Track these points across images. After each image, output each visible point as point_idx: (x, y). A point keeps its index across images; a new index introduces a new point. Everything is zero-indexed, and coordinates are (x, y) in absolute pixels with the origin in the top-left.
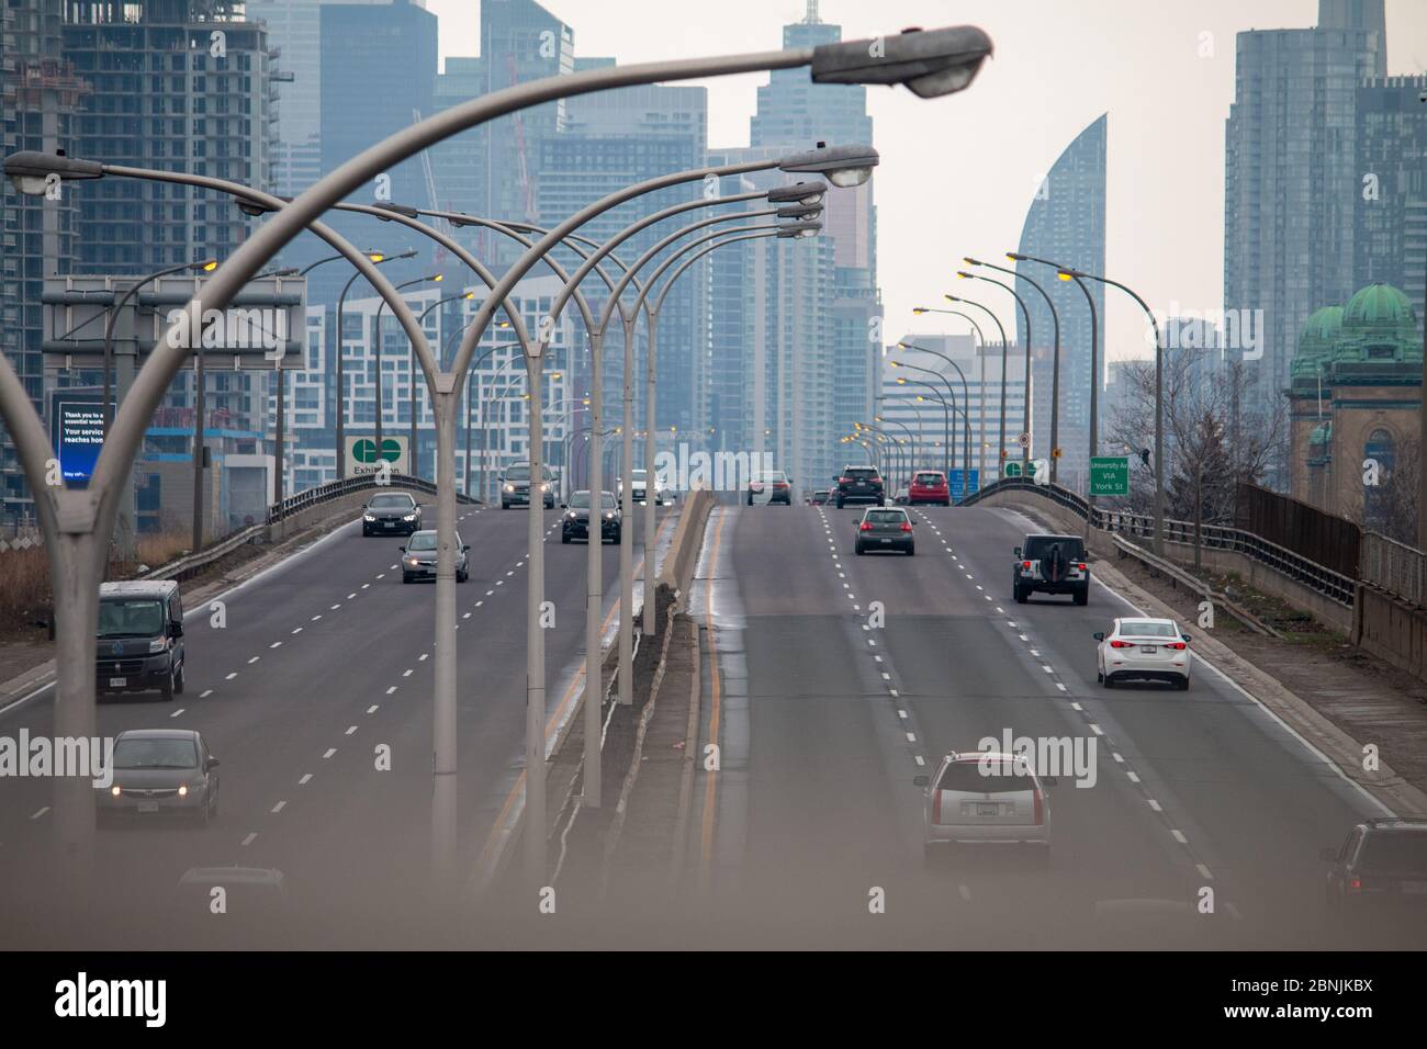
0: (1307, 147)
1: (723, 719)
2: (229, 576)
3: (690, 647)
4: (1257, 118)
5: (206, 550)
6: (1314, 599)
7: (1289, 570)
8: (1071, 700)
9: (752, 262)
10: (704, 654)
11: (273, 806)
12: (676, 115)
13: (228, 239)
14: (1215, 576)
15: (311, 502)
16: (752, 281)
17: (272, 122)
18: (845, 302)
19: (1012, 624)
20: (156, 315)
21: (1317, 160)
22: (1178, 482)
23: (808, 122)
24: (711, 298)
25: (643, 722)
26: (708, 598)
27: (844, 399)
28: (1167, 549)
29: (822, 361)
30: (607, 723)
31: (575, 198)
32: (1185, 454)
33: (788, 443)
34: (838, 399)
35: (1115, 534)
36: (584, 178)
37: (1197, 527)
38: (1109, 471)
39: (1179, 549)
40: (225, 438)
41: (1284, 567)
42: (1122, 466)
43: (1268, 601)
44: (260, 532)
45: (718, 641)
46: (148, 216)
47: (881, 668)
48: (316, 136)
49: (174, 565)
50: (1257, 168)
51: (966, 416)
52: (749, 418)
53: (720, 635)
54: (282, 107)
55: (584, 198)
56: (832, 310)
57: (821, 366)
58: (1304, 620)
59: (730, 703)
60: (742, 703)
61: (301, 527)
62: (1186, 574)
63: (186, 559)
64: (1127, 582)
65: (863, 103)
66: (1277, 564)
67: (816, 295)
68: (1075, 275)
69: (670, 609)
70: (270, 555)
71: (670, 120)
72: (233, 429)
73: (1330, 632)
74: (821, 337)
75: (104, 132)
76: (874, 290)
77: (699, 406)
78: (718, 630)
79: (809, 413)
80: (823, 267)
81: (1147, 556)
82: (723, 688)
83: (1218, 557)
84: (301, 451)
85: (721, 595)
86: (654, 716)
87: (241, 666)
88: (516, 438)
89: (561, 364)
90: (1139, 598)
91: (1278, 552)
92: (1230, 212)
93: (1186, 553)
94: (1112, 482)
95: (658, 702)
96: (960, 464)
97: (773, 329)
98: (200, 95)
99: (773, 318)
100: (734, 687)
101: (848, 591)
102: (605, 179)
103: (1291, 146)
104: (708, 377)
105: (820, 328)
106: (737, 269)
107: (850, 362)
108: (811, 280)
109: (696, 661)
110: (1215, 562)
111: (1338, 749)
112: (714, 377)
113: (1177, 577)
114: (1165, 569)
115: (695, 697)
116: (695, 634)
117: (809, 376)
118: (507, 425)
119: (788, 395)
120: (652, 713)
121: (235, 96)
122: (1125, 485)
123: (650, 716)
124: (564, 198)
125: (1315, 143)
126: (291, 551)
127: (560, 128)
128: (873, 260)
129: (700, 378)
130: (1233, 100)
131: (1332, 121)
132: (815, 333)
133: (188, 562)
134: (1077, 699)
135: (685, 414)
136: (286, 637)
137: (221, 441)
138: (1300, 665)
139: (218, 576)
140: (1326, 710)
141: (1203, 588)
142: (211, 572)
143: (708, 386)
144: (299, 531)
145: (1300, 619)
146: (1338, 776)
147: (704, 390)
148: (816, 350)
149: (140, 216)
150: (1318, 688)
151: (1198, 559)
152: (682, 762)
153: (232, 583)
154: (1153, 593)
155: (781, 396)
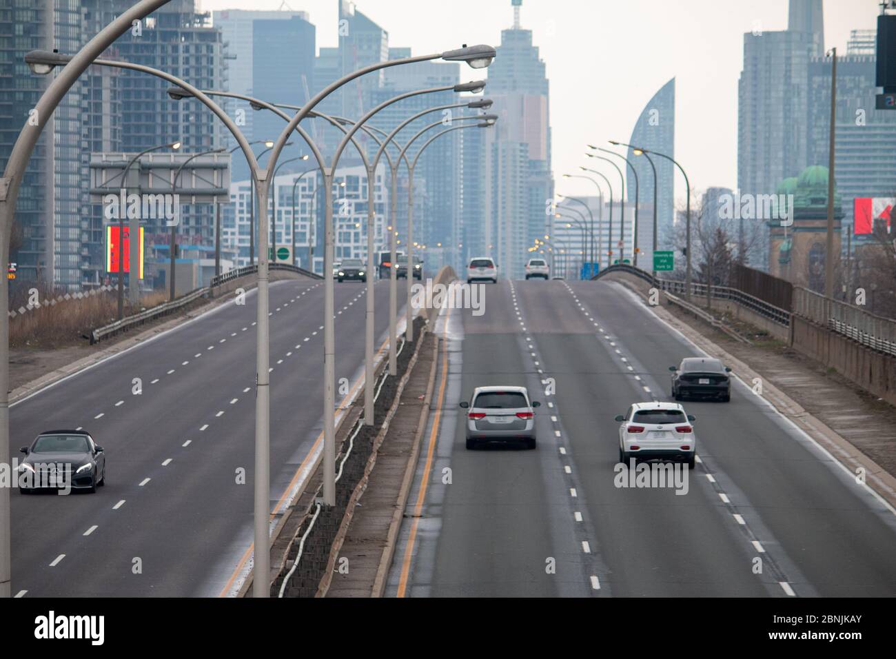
0: (781, 94)
1: (447, 385)
2: (190, 314)
3: (432, 348)
4: (755, 78)
5: (177, 299)
6: (769, 323)
7: (756, 308)
8: (634, 374)
9: (484, 157)
10: (440, 352)
11: (201, 427)
12: (444, 78)
13: (201, 144)
14: (718, 313)
15: (235, 277)
16: (484, 167)
17: (225, 81)
18: (534, 178)
19: (607, 337)
20: (150, 175)
21: (787, 102)
22: (702, 266)
23: (514, 82)
24: (462, 177)
25: (401, 384)
26: (445, 325)
27: (534, 230)
28: (693, 299)
29: (522, 210)
30: (382, 384)
31: (389, 123)
32: (706, 251)
33: (503, 254)
34: (530, 230)
35: (666, 292)
36: (394, 112)
37: (709, 287)
38: (664, 258)
39: (699, 299)
40: (200, 251)
41: (754, 307)
42: (671, 255)
43: (745, 326)
44: (207, 292)
45: (448, 346)
46: (159, 131)
47: (534, 359)
48: (250, 90)
49: (159, 307)
50: (755, 106)
51: (592, 233)
52: (482, 241)
53: (450, 343)
54: (230, 73)
55: (394, 123)
56: (527, 183)
57: (521, 213)
58: (764, 334)
59: (451, 377)
60: (458, 377)
61: (230, 289)
62: (702, 311)
63: (166, 304)
64: (671, 316)
65: (544, 72)
66: (751, 306)
67: (519, 174)
68: (644, 152)
69: (422, 329)
70: (212, 303)
71: (440, 81)
72: (204, 245)
73: (777, 340)
74: (521, 197)
75: (135, 86)
76: (549, 172)
77: (456, 234)
78: (449, 340)
79: (514, 238)
80: (522, 159)
81: (683, 303)
82: (449, 369)
83: (720, 303)
84: (241, 259)
85: (453, 323)
86: (408, 383)
87: (191, 358)
88: (356, 251)
89: (381, 211)
90: (677, 325)
91: (751, 299)
92: (740, 129)
93: (703, 301)
94: (665, 264)
95: (412, 375)
96: (589, 258)
97: (495, 193)
98: (187, 66)
99: (495, 187)
100: (456, 368)
101: (521, 321)
102: (405, 112)
103: (773, 94)
104: (460, 219)
105: (521, 192)
106: (476, 161)
107: (537, 210)
108: (515, 167)
109: (435, 355)
110: (718, 306)
111: (775, 398)
112: (464, 219)
113: (697, 313)
114: (691, 309)
115: (433, 373)
116: (436, 342)
117: (515, 218)
118: (352, 244)
119: (503, 229)
120: (407, 380)
121: (205, 67)
122: (672, 267)
123: (406, 382)
124: (383, 123)
125: (786, 92)
126: (224, 302)
127: (381, 85)
128: (549, 156)
129: (456, 219)
130: (742, 69)
131: (795, 81)
132: (518, 195)
133: (167, 306)
134: (638, 374)
135: (448, 239)
136: (216, 344)
137: (198, 252)
138: (758, 358)
139: (183, 314)
140: (771, 379)
141: (710, 318)
142: (180, 312)
143: (460, 224)
144: (228, 292)
145: (761, 334)
146: (774, 412)
147: (458, 226)
148: (518, 204)
149: (154, 132)
150: (767, 368)
151: (709, 304)
152: (422, 406)
153: (190, 317)
154: (685, 322)
155: (500, 230)
